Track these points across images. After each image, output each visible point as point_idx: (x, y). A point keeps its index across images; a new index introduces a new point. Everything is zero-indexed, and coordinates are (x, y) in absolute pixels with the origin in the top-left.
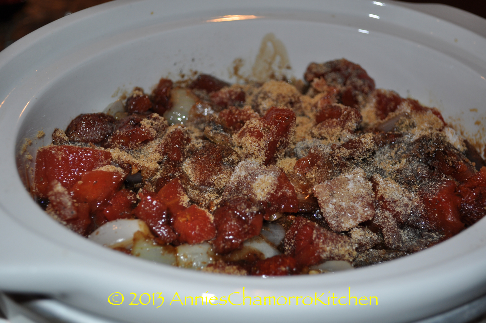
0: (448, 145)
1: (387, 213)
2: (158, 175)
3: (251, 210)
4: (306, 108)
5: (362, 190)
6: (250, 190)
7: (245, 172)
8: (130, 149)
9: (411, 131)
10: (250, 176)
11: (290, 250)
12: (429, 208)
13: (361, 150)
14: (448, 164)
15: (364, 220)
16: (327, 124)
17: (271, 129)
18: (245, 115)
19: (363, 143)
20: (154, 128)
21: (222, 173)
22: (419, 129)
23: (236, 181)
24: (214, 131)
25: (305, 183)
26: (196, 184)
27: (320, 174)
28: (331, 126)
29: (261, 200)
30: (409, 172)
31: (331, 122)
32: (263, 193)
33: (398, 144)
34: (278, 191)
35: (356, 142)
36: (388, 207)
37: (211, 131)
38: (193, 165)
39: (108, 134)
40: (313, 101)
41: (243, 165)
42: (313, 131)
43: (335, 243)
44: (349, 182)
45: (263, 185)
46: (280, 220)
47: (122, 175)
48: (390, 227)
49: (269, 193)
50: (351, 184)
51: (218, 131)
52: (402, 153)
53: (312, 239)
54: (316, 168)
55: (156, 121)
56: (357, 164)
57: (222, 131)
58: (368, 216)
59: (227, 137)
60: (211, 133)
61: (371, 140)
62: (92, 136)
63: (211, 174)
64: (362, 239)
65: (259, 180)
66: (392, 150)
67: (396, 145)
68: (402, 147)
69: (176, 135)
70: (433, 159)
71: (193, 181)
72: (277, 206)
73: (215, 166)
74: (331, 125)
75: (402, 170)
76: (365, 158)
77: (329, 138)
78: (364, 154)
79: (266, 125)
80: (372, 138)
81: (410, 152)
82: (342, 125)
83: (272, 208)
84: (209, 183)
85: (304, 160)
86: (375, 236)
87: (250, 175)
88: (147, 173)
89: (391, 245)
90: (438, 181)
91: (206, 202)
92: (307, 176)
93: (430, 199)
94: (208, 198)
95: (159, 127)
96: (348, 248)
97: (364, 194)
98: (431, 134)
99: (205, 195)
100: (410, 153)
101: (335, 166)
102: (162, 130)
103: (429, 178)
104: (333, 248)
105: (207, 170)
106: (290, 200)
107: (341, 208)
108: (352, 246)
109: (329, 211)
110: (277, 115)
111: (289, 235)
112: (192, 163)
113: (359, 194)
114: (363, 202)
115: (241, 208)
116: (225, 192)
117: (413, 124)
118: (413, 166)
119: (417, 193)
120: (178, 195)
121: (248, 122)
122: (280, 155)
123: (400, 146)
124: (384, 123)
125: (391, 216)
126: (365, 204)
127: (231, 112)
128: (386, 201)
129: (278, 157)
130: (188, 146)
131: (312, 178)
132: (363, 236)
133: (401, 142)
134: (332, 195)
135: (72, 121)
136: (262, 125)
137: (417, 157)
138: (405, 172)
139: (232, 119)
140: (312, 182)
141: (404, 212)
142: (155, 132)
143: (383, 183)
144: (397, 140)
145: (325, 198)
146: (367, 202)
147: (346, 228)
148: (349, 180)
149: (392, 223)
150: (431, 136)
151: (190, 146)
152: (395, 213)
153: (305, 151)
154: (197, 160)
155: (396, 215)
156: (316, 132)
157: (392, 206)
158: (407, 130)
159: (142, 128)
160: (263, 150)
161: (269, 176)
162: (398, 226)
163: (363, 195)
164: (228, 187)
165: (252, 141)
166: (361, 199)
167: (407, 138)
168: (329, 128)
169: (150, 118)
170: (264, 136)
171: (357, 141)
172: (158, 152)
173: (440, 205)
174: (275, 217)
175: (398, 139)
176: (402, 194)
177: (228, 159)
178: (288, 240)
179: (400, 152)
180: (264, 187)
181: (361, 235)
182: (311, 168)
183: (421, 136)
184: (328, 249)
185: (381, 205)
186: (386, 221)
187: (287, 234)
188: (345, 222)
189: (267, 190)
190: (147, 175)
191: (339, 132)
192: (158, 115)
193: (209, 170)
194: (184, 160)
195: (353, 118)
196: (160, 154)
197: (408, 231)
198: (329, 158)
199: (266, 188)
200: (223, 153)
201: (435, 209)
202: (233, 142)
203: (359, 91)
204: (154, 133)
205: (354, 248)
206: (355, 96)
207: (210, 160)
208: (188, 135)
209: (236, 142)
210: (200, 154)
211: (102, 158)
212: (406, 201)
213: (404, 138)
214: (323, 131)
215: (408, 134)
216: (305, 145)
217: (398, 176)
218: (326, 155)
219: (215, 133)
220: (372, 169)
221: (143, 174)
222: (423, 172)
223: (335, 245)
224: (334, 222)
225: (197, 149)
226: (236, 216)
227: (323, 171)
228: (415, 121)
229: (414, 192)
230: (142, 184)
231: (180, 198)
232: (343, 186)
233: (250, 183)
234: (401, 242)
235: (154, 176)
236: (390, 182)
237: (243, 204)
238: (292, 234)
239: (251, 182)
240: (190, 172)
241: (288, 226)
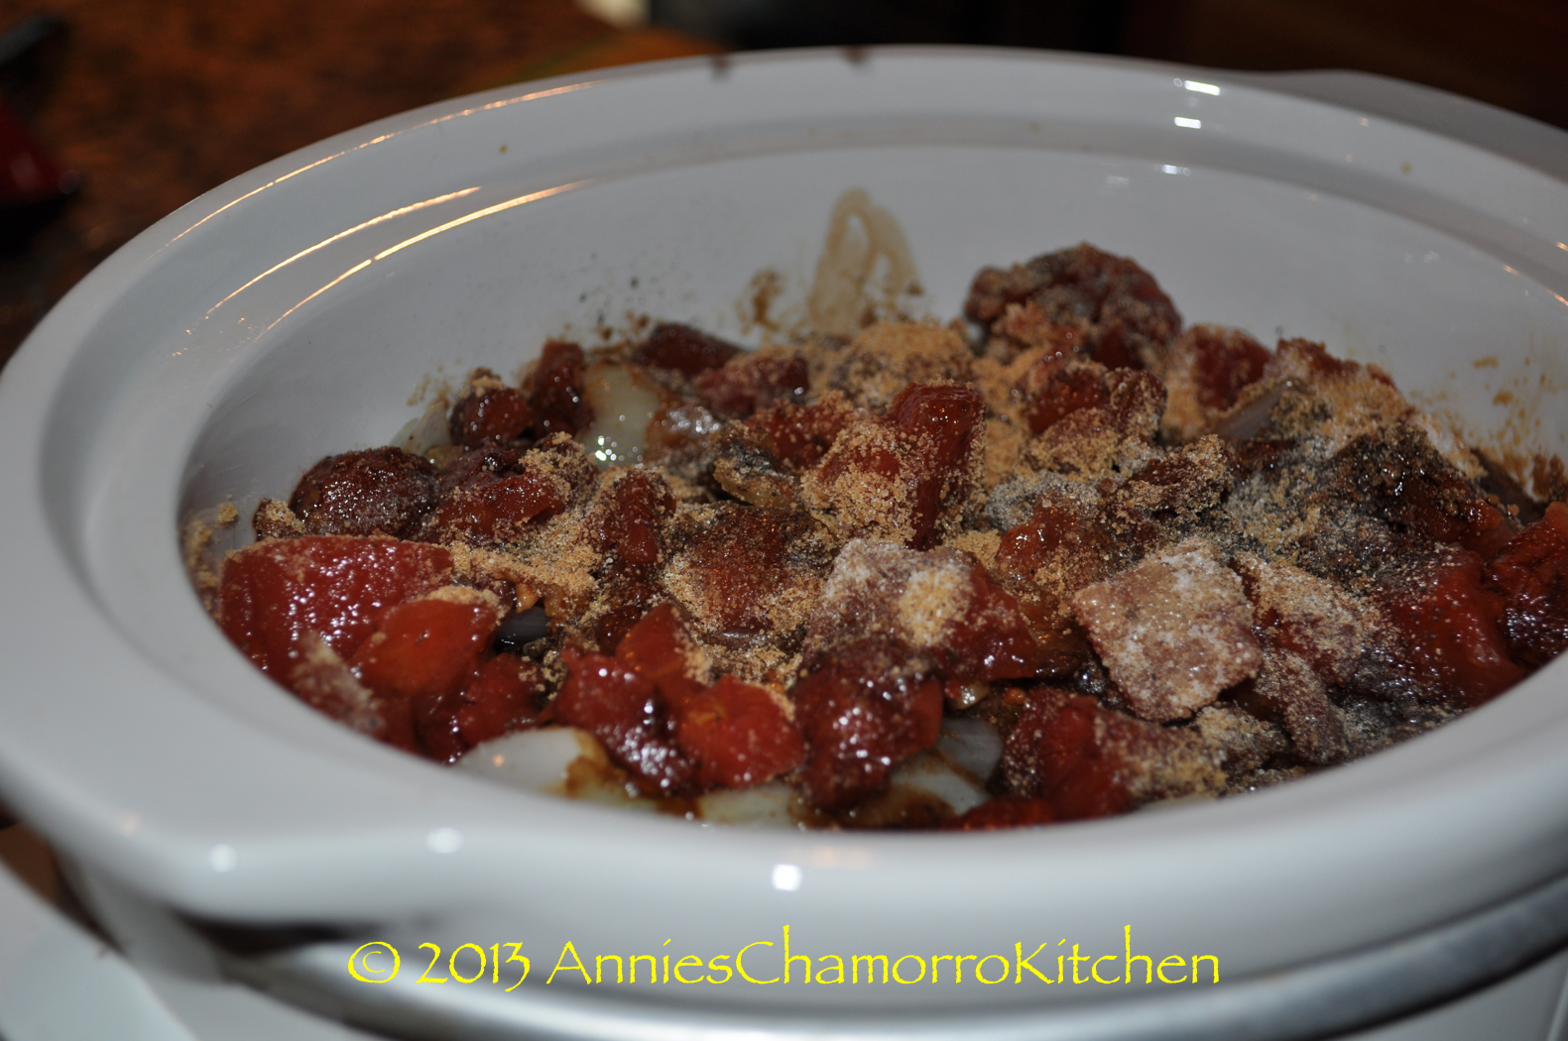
0: (1436, 458)
1: (1294, 659)
2: (598, 608)
3: (906, 671)
4: (992, 392)
5: (1218, 591)
6: (890, 619)
7: (869, 567)
8: (498, 541)
9: (1319, 428)
10: (884, 580)
11: (1025, 788)
12: (1413, 636)
13: (1192, 485)
14: (1444, 511)
15: (1233, 680)
16: (1073, 425)
17: (919, 444)
18: (826, 418)
19: (1195, 466)
20: (562, 475)
21: (791, 584)
22: (1340, 421)
23: (843, 598)
24: (744, 470)
25: (1036, 598)
26: (712, 629)
27: (1077, 566)
28: (1085, 430)
29: (929, 644)
30: (1334, 542)
31: (1084, 418)
32: (931, 625)
33: (1289, 469)
34: (974, 615)
35: (1172, 466)
36: (1296, 640)
37: (737, 469)
38: (696, 572)
39: (419, 505)
40: (1014, 372)
41: (857, 551)
42: (1035, 452)
43: (1162, 749)
44: (1175, 574)
45: (930, 598)
46: (983, 705)
47: (498, 610)
48: (1307, 698)
49: (950, 623)
50: (1182, 578)
51: (757, 469)
52: (1308, 491)
53: (1095, 745)
54: (1062, 551)
55: (565, 455)
56: (1186, 529)
57: (769, 467)
58: (1245, 668)
59: (787, 482)
60: (738, 475)
61: (1216, 454)
62: (371, 516)
63: (759, 591)
64: (1233, 739)
65: (915, 587)
66: (1273, 486)
67: (1285, 471)
68: (1302, 474)
69: (634, 490)
70: (1397, 503)
71: (704, 621)
72: (975, 662)
73: (767, 567)
74: (1086, 428)
75: (1316, 537)
76: (1205, 510)
77: (1083, 467)
78: (1201, 496)
79: (903, 435)
80: (1218, 448)
81: (1328, 486)
82: (1120, 424)
83: (962, 668)
84: (753, 620)
85: (1023, 530)
86: (1267, 731)
87: (885, 576)
88: (563, 604)
89: (1317, 752)
90: (1428, 557)
91: (755, 673)
92: (1039, 579)
93: (1414, 608)
94: (759, 663)
95: (577, 473)
96: (1201, 761)
97: (1227, 604)
98: (1382, 430)
99: (747, 656)
100: (1329, 490)
101: (1119, 541)
102: (584, 482)
103: (1395, 554)
104: (1160, 765)
105: (742, 583)
106: (1011, 640)
107: (1162, 650)
108: (1210, 757)
109: (1127, 661)
110: (931, 404)
111: (1017, 746)
112: (691, 567)
113: (1210, 603)
114: (1228, 626)
115: (875, 668)
116: (812, 637)
117: (1323, 408)
118: (1344, 525)
119: (1371, 598)
120: (677, 650)
121: (843, 434)
122: (950, 524)
123: (1297, 473)
124: (1232, 419)
125: (1306, 668)
126: (1233, 632)
127: (780, 416)
128: (1289, 624)
129: (944, 530)
130: (671, 521)
131: (1055, 584)
132: (1234, 729)
133: (1296, 463)
134: (1132, 615)
135: (305, 478)
136: (891, 437)
137: (1352, 500)
138: (1324, 542)
139: (785, 437)
140: (1055, 593)
141: (1343, 651)
142: (568, 485)
143: (1271, 574)
144: (1283, 458)
145: (1112, 624)
146: (1239, 624)
147: (1185, 708)
148: (1175, 570)
149: (1312, 686)
150: (1384, 437)
151: (678, 519)
152: (1318, 656)
153: (1024, 509)
154: (707, 556)
155: (1321, 664)
156: (1044, 453)
157: (1306, 637)
158: (1308, 429)
159: (531, 476)
160: (903, 510)
161: (943, 572)
162: (1329, 697)
163: (1223, 604)
164: (820, 619)
165: (869, 484)
166: (1219, 618)
167: (1311, 450)
168: (1080, 437)
169: (545, 448)
170: (902, 466)
171: (1176, 463)
172: (586, 541)
173: (1448, 621)
174: (969, 698)
175: (1285, 456)
176: (1331, 601)
177: (803, 541)
178: (1017, 761)
179: (1299, 488)
180: (933, 606)
181: (1228, 729)
182: (1048, 552)
183: (1352, 439)
184: (1146, 765)
185: (1273, 640)
186: (1292, 682)
187: (1009, 742)
188: (1180, 690)
189: (943, 612)
190: (563, 611)
191: (1112, 446)
192: (569, 436)
193: (750, 581)
194: (666, 561)
195: (1147, 399)
196: (594, 547)
197: (1359, 710)
198: (1098, 519)
199: (938, 607)
200: (785, 528)
201: (1434, 636)
202: (803, 497)
203: (1142, 333)
204: (564, 489)
205: (1217, 762)
206: (1135, 347)
207: (746, 552)
208: (666, 489)
209: (814, 496)
210: (713, 539)
211: (425, 566)
212: (1347, 618)
213: (1304, 450)
214: (1065, 447)
215: (1312, 438)
216: (1018, 492)
217: (1306, 556)
218: (1090, 511)
219: (748, 475)
220: (1229, 541)
221: (551, 608)
222: (1378, 538)
223: (1164, 755)
224: (1145, 694)
225: (701, 528)
226: (866, 693)
227: (1086, 559)
228: (1327, 401)
229: (1359, 596)
230: (549, 640)
231: (686, 659)
232: (1160, 585)
233: (887, 600)
234: (1343, 741)
235: (583, 614)
236: (1289, 572)
237: (881, 655)
238: (1026, 740)
239: (889, 596)
240: (689, 595)
241: (1009, 720)
